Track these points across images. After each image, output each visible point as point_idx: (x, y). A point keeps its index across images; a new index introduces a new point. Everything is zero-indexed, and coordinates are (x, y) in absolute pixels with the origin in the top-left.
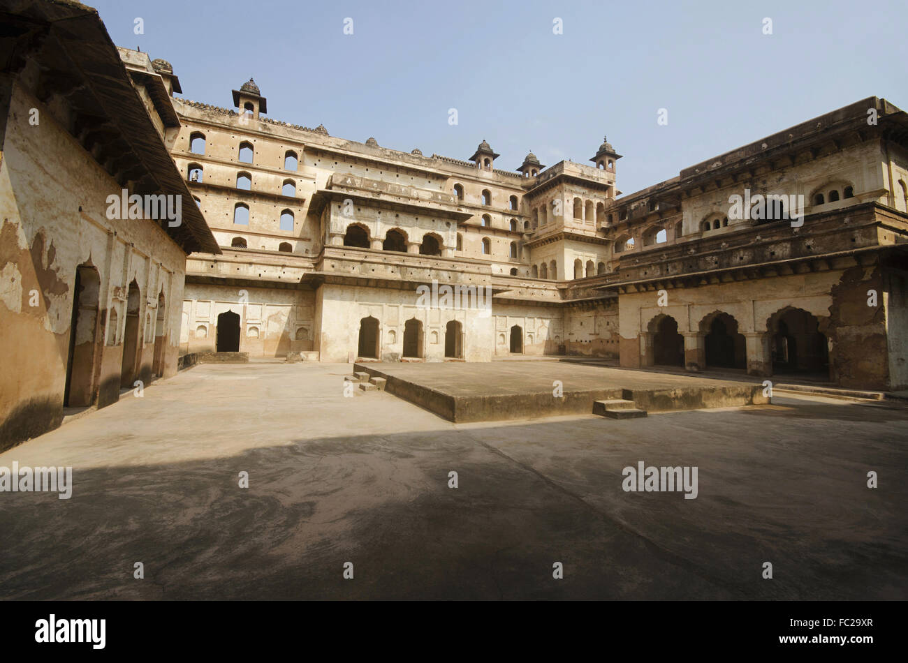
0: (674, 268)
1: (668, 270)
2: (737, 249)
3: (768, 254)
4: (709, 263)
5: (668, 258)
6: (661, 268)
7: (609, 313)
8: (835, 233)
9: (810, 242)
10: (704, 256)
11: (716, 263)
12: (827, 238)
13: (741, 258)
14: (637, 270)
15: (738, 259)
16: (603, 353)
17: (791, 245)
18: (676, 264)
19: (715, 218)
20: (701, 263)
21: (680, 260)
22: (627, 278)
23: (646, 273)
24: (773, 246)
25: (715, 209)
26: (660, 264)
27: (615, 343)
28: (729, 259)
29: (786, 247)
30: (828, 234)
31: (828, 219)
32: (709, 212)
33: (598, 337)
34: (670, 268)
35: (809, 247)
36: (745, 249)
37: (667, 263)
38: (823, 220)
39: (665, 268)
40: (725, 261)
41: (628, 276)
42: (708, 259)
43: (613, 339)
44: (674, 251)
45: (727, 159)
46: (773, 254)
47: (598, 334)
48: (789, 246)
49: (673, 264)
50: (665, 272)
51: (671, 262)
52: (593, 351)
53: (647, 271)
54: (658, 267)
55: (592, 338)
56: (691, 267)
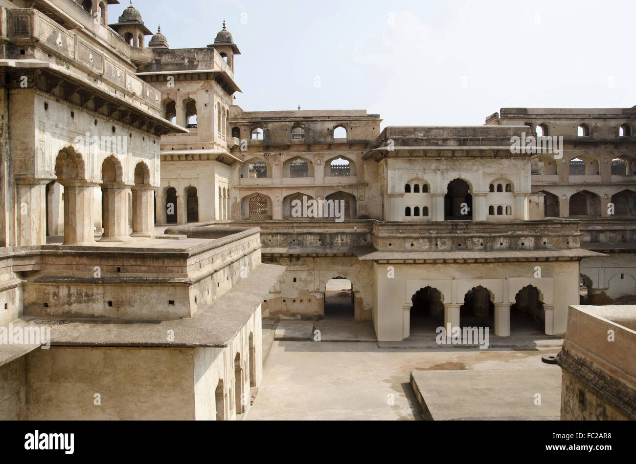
0: (444, 243)
1: (437, 245)
2: (500, 237)
3: (520, 243)
4: (476, 244)
5: (437, 233)
6: (430, 242)
7: (297, 267)
8: (559, 236)
9: (545, 240)
10: (472, 237)
11: (482, 245)
12: (556, 239)
13: (501, 244)
14: (402, 240)
15: (499, 245)
16: (285, 314)
17: (535, 240)
18: (446, 240)
19: (416, 183)
20: (469, 243)
21: (450, 237)
22: (389, 247)
23: (412, 245)
24: (523, 238)
25: (420, 175)
26: (430, 239)
27: (305, 302)
28: (492, 243)
29: (532, 241)
30: (556, 236)
31: (556, 226)
32: (414, 176)
33: (279, 295)
34: (439, 243)
35: (545, 243)
36: (504, 237)
37: (436, 238)
38: (554, 226)
39: (434, 242)
40: (489, 245)
41: (390, 245)
42: (475, 240)
43: (302, 298)
44: (443, 227)
45: (433, 132)
46: (523, 244)
47: (280, 292)
48: (533, 240)
49: (443, 239)
50: (434, 247)
51: (441, 238)
52: (271, 313)
53: (414, 243)
54: (426, 240)
55: (272, 296)
56: (459, 245)
